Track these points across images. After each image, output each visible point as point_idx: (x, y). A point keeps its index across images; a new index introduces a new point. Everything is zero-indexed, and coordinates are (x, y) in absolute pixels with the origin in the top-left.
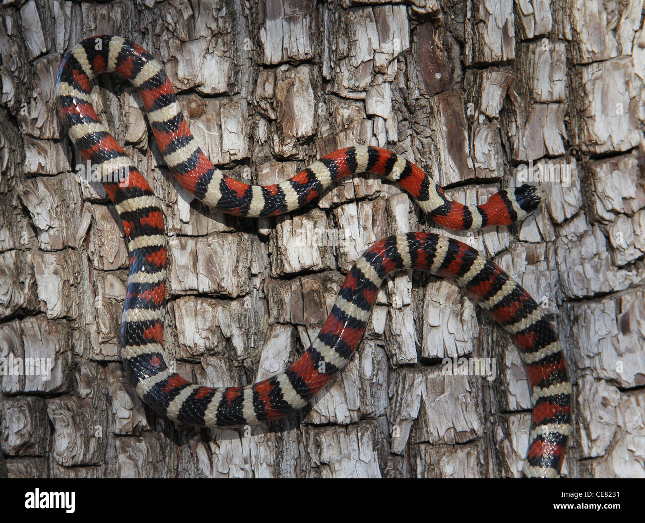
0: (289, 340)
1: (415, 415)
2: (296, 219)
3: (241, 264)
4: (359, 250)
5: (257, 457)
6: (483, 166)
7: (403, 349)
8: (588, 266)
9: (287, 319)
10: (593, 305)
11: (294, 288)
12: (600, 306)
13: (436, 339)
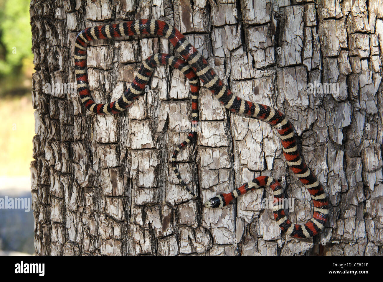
0: (123, 87)
1: (165, 119)
2: (126, 42)
3: (108, 58)
4: (146, 56)
5: (111, 128)
6: (197, 27)
7: (162, 94)
8: (243, 68)
9: (122, 79)
10: (243, 83)
11: (124, 68)
12: (246, 83)
13: (174, 92)
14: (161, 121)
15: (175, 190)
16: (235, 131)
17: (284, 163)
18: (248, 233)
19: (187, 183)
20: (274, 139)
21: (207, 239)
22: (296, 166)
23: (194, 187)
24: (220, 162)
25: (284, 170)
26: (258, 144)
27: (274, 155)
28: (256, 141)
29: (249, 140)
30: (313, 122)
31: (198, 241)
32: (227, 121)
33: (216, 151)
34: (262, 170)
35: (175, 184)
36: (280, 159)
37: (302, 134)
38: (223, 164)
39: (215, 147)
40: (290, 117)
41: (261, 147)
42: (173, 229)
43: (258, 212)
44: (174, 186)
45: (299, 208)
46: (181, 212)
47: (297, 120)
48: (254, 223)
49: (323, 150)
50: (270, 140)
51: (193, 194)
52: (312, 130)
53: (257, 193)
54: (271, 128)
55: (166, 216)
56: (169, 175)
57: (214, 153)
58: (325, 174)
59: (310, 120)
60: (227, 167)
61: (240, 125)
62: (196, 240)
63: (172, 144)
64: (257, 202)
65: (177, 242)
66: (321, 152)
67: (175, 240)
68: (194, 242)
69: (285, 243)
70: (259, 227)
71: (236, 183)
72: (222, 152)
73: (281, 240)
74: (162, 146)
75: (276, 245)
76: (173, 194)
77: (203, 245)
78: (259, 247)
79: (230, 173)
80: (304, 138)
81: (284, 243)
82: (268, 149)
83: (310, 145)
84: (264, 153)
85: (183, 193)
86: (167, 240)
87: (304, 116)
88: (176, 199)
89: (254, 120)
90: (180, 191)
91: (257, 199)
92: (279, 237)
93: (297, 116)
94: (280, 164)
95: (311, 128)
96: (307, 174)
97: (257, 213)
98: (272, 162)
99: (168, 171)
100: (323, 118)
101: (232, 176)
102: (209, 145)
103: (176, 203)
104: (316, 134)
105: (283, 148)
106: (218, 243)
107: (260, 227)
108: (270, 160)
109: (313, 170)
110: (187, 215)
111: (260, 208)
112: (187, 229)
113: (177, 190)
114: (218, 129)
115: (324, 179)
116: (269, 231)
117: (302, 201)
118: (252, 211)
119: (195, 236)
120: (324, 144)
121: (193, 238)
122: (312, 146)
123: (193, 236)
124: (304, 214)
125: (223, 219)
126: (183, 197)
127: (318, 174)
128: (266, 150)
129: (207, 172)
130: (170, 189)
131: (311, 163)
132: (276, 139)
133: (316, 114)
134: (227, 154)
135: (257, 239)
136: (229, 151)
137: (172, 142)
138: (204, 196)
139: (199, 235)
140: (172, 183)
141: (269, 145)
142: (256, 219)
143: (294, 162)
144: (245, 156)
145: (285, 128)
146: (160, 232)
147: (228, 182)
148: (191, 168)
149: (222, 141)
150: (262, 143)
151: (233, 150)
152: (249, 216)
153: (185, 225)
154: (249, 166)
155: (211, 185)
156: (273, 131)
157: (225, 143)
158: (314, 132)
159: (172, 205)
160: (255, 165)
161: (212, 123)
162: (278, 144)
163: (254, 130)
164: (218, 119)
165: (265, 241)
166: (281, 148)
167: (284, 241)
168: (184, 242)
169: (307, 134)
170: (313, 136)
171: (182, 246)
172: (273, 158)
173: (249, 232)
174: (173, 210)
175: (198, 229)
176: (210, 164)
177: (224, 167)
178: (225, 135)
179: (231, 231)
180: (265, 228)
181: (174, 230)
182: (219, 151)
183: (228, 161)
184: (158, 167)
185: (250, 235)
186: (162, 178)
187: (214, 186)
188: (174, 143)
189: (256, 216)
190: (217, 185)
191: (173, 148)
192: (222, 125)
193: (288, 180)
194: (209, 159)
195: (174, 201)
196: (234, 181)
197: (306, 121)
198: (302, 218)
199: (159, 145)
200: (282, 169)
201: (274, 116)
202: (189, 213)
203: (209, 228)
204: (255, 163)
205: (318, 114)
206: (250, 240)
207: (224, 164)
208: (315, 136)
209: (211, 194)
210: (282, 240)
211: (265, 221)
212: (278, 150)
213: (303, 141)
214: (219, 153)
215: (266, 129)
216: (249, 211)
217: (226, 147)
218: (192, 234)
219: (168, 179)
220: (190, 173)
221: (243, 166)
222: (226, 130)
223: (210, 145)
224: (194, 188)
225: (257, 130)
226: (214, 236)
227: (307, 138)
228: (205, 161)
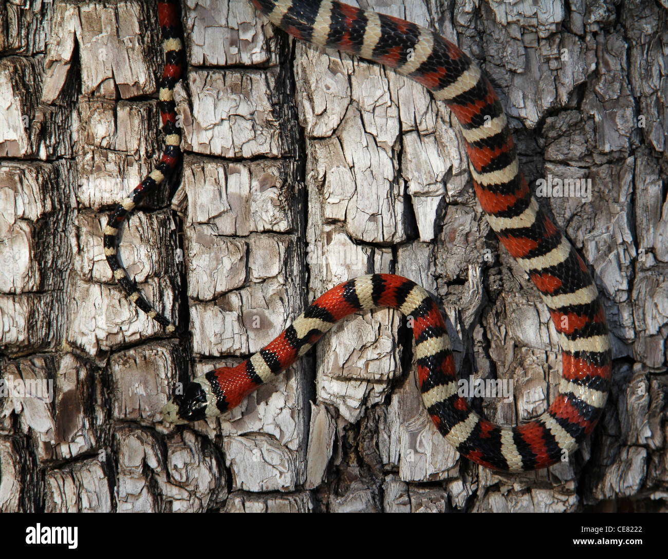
14: (52, 63)
15: (98, 301)
16: (307, 104)
17: (478, 219)
18: (353, 456)
19: (140, 278)
20: (441, 136)
21: (207, 472)
22: (518, 230)
23: (166, 293)
24: (253, 210)
25: (478, 243)
26: (382, 153)
27: (441, 191)
28: (378, 140)
29: (352, 136)
30: (582, 79)
31: (177, 477)
32: (278, 69)
33: (239, 172)
34: (397, 240)
35: (100, 283)
36: (464, 204)
37: (541, 122)
38: (264, 217)
39: (238, 159)
40: (498, 62)
41: (396, 162)
42: (95, 436)
43: (384, 386)
44: (95, 289)
45: (526, 374)
46: (118, 377)
47: (521, 74)
48: (371, 424)
49: (617, 179)
50: (426, 140)
51: (160, 318)
52: (578, 108)
53: (380, 319)
54: (428, 98)
55: (70, 391)
56: (80, 250)
57: (233, 179)
58: (623, 261)
59: (570, 74)
60: (276, 228)
61: (322, 85)
62: (168, 476)
63: (88, 144)
64: (379, 351)
65: (106, 481)
66: (610, 185)
67: (100, 473)
68: (162, 480)
69: (479, 493)
70: (386, 436)
71: (311, 285)
72: (262, 175)
73: (464, 482)
74: (61, 151)
75: (442, 497)
76: (93, 315)
77: (192, 494)
78: (386, 503)
79: (288, 250)
80: (552, 134)
81: (475, 492)
82: (419, 170)
83: (571, 160)
84: (406, 182)
85: (126, 312)
86: (71, 473)
87: (548, 60)
88: (102, 335)
89: (369, 68)
90: (113, 306)
91: (376, 341)
92: (455, 473)
93: (523, 59)
94: (461, 221)
95: (574, 103)
96: (558, 255)
97: (379, 388)
98: (432, 216)
99: (78, 237)
100: (619, 67)
101: (296, 259)
102: (213, 151)
103: (103, 348)
104: (591, 122)
105: (472, 168)
106: (245, 488)
107: (389, 437)
108: (428, 209)
109: (580, 245)
110: (141, 391)
111: (386, 370)
112: (138, 438)
113: (106, 301)
114: (247, 96)
115: (619, 279)
116: (419, 450)
117: (536, 351)
118: (362, 380)
119: (164, 461)
120: (622, 160)
121: (159, 469)
122: (580, 164)
123: (158, 461)
124: (543, 397)
125: (263, 404)
126: (124, 328)
127: (596, 260)
128: (410, 172)
129: (207, 245)
130: (84, 300)
131: (574, 224)
132: (445, 136)
133: (591, 55)
134: (278, 185)
135: (381, 476)
136: (286, 174)
137: (90, 139)
138: (197, 325)
139: (178, 459)
140: (90, 280)
141: (423, 156)
142: (378, 409)
143: (511, 217)
144: (338, 190)
145: (473, 102)
146: (47, 444)
147: (281, 279)
148: (153, 230)
149: (261, 140)
150: (397, 148)
151: (302, 171)
152: (350, 397)
153: (131, 424)
154: (351, 227)
155: (221, 288)
156: (435, 109)
157: (268, 144)
158: (584, 116)
159: (87, 354)
160: (371, 225)
161: (224, 76)
162: (454, 153)
163: (368, 103)
164: (246, 60)
165: (405, 482)
166: (464, 166)
167: (474, 487)
168: (128, 481)
169: (562, 122)
170: (583, 129)
171: (123, 493)
172: (436, 201)
173: (357, 452)
174: (93, 369)
175: (177, 438)
176: (220, 215)
177: (268, 227)
178: (270, 118)
179: (290, 446)
180: (405, 438)
181: (98, 440)
182: (251, 173)
183: (282, 208)
184: (46, 224)
185: (355, 464)
186: (59, 262)
187: (230, 291)
188: (97, 141)
189: (377, 400)
190: (242, 287)
191: (93, 158)
192: (260, 86)
193: (492, 278)
194: (214, 198)
195: (94, 341)
196: (302, 278)
197: (556, 79)
198: (534, 410)
199: (47, 147)
200: (470, 239)
201: (430, 58)
202: (145, 383)
203: (212, 435)
204: (373, 217)
205: (600, 54)
206: (354, 478)
207: (267, 217)
208: (587, 128)
209: (220, 320)
210: (468, 485)
211: (407, 416)
212: (454, 172)
213: (547, 145)
214: (251, 178)
215: (410, 100)
216: (353, 382)
217: (275, 158)
218: (156, 455)
219: (77, 266)
220: (152, 247)
221: (333, 226)
222: (275, 100)
223: (217, 151)
224: (165, 298)
225: (380, 102)
226: (231, 464)
227: (560, 136)
228: (202, 206)
